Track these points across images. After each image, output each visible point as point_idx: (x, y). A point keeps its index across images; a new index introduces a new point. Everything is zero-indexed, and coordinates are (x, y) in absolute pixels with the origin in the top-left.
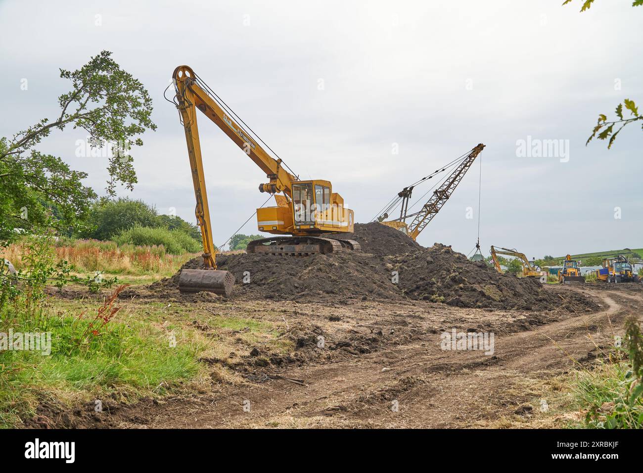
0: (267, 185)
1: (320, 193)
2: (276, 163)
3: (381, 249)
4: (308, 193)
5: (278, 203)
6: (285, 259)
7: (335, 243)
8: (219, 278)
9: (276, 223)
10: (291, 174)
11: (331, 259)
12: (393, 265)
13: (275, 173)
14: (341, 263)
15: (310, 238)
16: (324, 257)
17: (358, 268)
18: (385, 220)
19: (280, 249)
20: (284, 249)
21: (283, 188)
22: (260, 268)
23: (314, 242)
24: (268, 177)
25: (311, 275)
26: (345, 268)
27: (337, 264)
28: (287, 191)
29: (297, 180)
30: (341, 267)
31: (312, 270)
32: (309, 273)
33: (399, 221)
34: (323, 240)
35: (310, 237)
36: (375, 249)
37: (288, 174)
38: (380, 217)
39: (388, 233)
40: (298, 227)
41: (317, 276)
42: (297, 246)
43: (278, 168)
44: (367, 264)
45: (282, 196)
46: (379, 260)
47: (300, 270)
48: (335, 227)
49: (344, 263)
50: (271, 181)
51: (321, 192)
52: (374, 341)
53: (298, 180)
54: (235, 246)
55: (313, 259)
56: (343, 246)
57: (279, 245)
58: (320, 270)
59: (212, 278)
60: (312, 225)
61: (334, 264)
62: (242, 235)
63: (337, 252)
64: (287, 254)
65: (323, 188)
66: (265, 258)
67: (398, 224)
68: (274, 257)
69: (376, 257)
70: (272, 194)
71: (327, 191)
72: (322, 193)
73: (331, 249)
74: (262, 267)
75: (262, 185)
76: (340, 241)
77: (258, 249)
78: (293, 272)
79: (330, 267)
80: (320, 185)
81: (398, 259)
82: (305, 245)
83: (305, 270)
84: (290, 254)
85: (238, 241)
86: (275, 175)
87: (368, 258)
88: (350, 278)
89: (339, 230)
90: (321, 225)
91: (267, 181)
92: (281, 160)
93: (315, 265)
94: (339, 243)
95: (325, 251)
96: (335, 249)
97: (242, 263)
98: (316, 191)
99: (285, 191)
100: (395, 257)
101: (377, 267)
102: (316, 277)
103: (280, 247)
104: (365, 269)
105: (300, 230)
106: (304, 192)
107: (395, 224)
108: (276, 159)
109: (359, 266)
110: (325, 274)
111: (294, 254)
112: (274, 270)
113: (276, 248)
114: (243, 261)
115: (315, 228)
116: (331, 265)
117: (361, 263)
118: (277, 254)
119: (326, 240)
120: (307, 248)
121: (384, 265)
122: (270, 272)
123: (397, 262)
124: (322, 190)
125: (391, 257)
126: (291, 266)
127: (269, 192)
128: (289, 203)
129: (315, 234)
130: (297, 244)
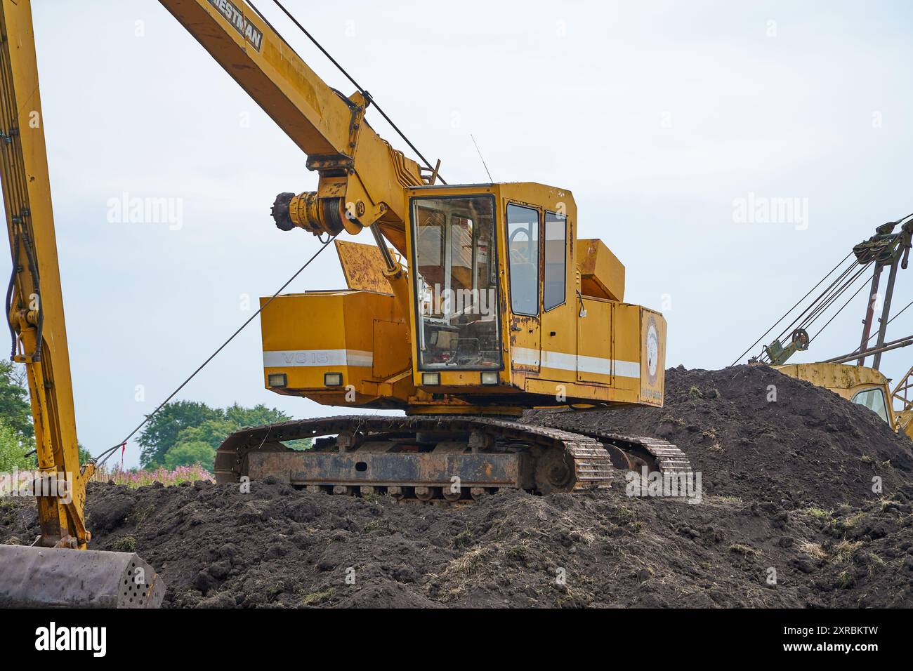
0: (308, 198)
1: (526, 238)
2: (346, 108)
4: (475, 235)
5: (349, 275)
6: (375, 512)
7: (584, 450)
9: (339, 358)
10: (409, 154)
11: (567, 516)
12: (824, 548)
13: (340, 149)
14: (605, 533)
15: (482, 429)
16: (539, 505)
17: (680, 556)
19: (353, 469)
20: (370, 470)
21: (372, 213)
22: (271, 547)
23: (498, 441)
24: (310, 167)
26: (625, 555)
27: (590, 537)
28: (388, 225)
29: (431, 179)
30: (607, 551)
31: (484, 558)
34: (535, 436)
35: (479, 420)
37: (396, 158)
38: (777, 343)
40: (431, 380)
42: (426, 456)
43: (354, 128)
44: (718, 542)
45: (368, 247)
46: (767, 524)
48: (585, 383)
49: (619, 533)
50: (322, 184)
51: (529, 233)
53: (438, 182)
55: (493, 515)
56: (619, 464)
57: (349, 449)
58: (519, 558)
59: (70, 582)
60: (489, 371)
61: (576, 538)
63: (593, 488)
64: (383, 490)
65: (542, 217)
66: (292, 504)
67: (852, 375)
68: (330, 502)
70: (325, 236)
71: (555, 231)
72: (535, 237)
73: (565, 474)
74: (275, 540)
75: (284, 198)
76: (606, 441)
77: (263, 465)
79: (562, 549)
80: (526, 206)
81: (848, 524)
82: (461, 454)
83: (456, 557)
84: (394, 489)
86: (341, 157)
87: (723, 513)
89: (602, 396)
90: (529, 370)
92: (366, 98)
94: (601, 451)
95: (543, 479)
96: (585, 472)
97: (194, 524)
98: (512, 227)
99: (378, 228)
100: (835, 516)
101: (759, 553)
103: (356, 458)
104: (707, 559)
105: (438, 392)
106: (462, 234)
107: (840, 374)
109: (684, 548)
111: (412, 489)
112: (329, 553)
113: (337, 464)
114: (198, 516)
115: (501, 384)
116: (566, 541)
117: (692, 537)
118: (339, 488)
119: (546, 438)
120: (466, 465)
121: (786, 545)
122: (310, 562)
123: (842, 533)
124: (535, 226)
126: (398, 538)
127: (314, 227)
128: (397, 278)
129: (504, 410)
130: (427, 448)
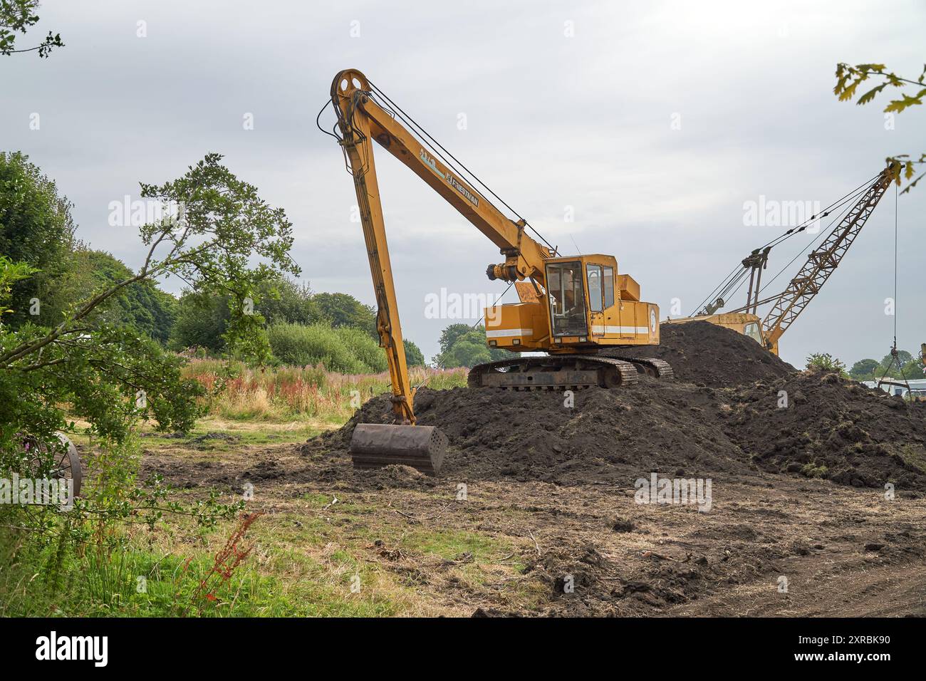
0: (502, 267)
1: (596, 275)
2: (516, 227)
3: (711, 370)
4: (574, 277)
5: (521, 296)
6: (536, 399)
7: (624, 367)
8: (421, 439)
9: (518, 332)
10: (544, 244)
11: (619, 399)
12: (731, 407)
13: (514, 244)
14: (636, 405)
15: (580, 360)
16: (607, 394)
17: (669, 414)
18: (719, 311)
19: (527, 380)
20: (534, 379)
21: (529, 271)
22: (493, 416)
23: (587, 365)
24: (502, 253)
25: (582, 429)
26: (644, 415)
27: (629, 408)
28: (537, 274)
29: (554, 254)
30: (637, 413)
31: (584, 419)
32: (578, 425)
33: (744, 312)
34: (604, 363)
35: (579, 357)
36: (699, 370)
37: (538, 246)
38: (710, 305)
39: (722, 341)
40: (558, 341)
41: (594, 430)
42: (558, 373)
43: (519, 236)
44: (685, 406)
45: (529, 283)
46: (706, 397)
47: (563, 419)
48: (624, 338)
49: (642, 405)
50: (507, 260)
51: (597, 274)
52: (692, 578)
53: (557, 256)
54: (451, 345)
55: (587, 399)
56: (640, 371)
57: (524, 371)
58: (599, 419)
59: (408, 439)
60: (582, 336)
61: (623, 408)
62: (462, 326)
63: (630, 384)
64: (539, 388)
65: (602, 268)
66: (501, 397)
67: (743, 317)
68: (518, 395)
69: (699, 393)
70: (510, 282)
71: (608, 273)
72: (600, 275)
73: (617, 378)
74: (495, 413)
75: (492, 267)
76: (634, 362)
77: (488, 379)
78: (550, 424)
79: (617, 414)
80: (595, 264)
81: (742, 395)
82: (572, 372)
83: (572, 418)
84: (544, 387)
85: (455, 336)
86: (515, 248)
87: (687, 394)
88: (653, 433)
89: (632, 343)
90: (600, 335)
91: (501, 259)
92: (524, 222)
93: (588, 410)
94: (632, 368)
95: (608, 381)
96: (626, 378)
97: (460, 407)
98: (589, 272)
99: (532, 277)
100: (736, 391)
101: (703, 410)
102: (592, 433)
103: (528, 374)
104: (680, 414)
105: (561, 345)
106: (568, 277)
107: (738, 318)
108: (516, 220)
109: (670, 410)
110: (607, 426)
111: (552, 387)
112: (518, 419)
113: (520, 378)
114: (462, 404)
115: (588, 341)
116: (619, 410)
117: (674, 404)
118: (521, 388)
119: (609, 364)
120: (575, 377)
121: (715, 406)
122: (510, 423)
123: (739, 400)
124: (600, 271)
125: (728, 390)
126: (546, 411)
127: (505, 278)
128: (541, 297)
129: (590, 351)
130: (558, 369)
